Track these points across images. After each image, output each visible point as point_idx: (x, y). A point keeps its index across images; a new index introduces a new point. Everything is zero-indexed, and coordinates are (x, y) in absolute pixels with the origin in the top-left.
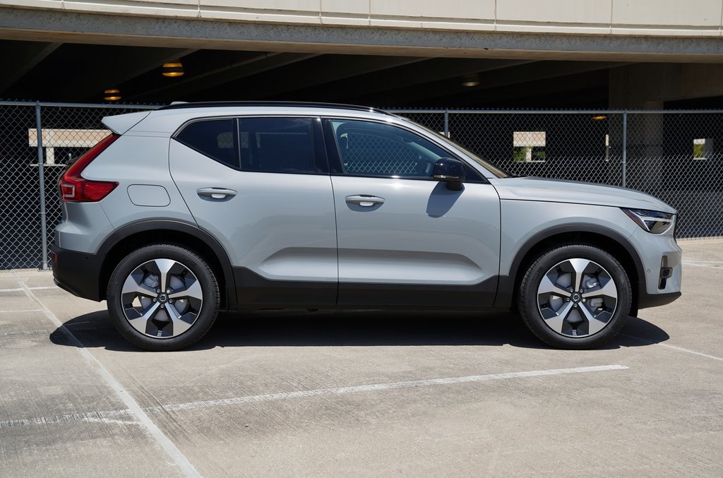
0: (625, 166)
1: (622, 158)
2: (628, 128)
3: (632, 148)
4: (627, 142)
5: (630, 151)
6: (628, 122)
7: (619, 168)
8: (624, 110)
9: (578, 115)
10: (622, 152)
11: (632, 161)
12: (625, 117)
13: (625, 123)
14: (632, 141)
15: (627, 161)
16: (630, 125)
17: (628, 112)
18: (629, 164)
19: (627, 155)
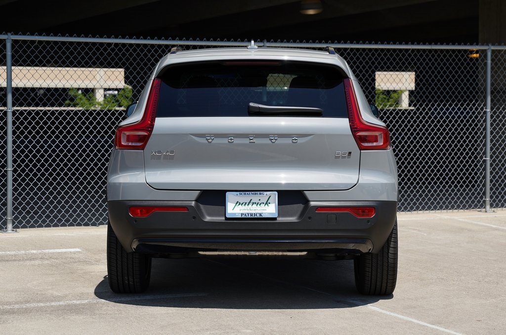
0: (489, 115)
1: (485, 105)
2: (492, 68)
3: (498, 92)
4: (492, 84)
5: (495, 97)
6: (492, 60)
7: (482, 117)
8: (487, 45)
9: (430, 51)
10: (485, 97)
11: (498, 109)
12: (489, 54)
13: (489, 62)
14: (498, 85)
15: (492, 109)
16: (496, 64)
17: (493, 48)
18: (495, 113)
19: (492, 101)
